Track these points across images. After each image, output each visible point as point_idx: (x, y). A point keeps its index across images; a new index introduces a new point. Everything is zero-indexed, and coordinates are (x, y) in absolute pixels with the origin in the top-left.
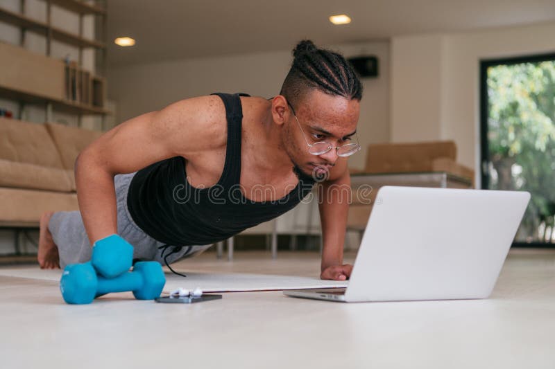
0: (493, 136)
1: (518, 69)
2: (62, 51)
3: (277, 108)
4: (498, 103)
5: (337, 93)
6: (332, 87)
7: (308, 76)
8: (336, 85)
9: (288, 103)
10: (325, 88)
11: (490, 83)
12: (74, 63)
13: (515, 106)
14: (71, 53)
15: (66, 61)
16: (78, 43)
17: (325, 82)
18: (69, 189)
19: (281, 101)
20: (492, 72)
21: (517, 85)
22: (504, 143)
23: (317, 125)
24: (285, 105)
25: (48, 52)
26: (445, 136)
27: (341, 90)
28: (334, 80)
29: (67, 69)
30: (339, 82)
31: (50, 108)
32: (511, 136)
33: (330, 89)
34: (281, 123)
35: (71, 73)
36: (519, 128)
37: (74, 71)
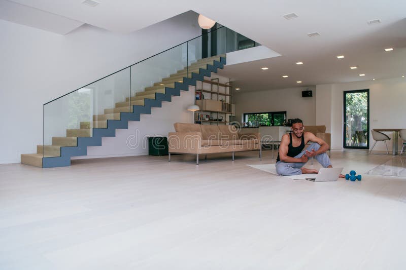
2: (221, 98)
12: (224, 101)
15: (222, 101)
16: (225, 95)
20: (348, 94)
25: (218, 98)
35: (223, 104)
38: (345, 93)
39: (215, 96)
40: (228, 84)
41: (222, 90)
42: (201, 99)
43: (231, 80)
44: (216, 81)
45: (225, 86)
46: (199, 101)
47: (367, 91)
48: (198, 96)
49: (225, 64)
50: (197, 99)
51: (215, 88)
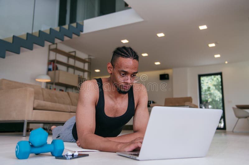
0: (203, 97)
1: (209, 78)
2: (78, 73)
3: (109, 67)
4: (204, 87)
5: (127, 57)
6: (125, 55)
7: (117, 54)
8: (127, 54)
9: (112, 65)
10: (123, 56)
11: (202, 82)
12: (81, 76)
13: (209, 88)
14: (81, 74)
15: (79, 76)
16: (83, 71)
17: (123, 54)
18: (70, 111)
19: (110, 65)
20: (202, 79)
21: (209, 82)
22: (207, 99)
23: (121, 69)
24: (111, 66)
25: (74, 73)
26: (189, 95)
27: (129, 56)
28: (126, 53)
29: (79, 78)
30: (128, 53)
31: (74, 89)
32: (209, 97)
33: (125, 56)
34: (111, 73)
35: (80, 78)
36: (210, 94)
37: (81, 78)
38: (200, 76)
39: (71, 70)
40: (87, 60)
41: (79, 65)
42: (53, 70)
43: (90, 57)
44: (73, 54)
45: (83, 61)
46: (52, 73)
47: (220, 74)
48: (51, 67)
49: (82, 31)
50: (49, 70)
51: (71, 62)
